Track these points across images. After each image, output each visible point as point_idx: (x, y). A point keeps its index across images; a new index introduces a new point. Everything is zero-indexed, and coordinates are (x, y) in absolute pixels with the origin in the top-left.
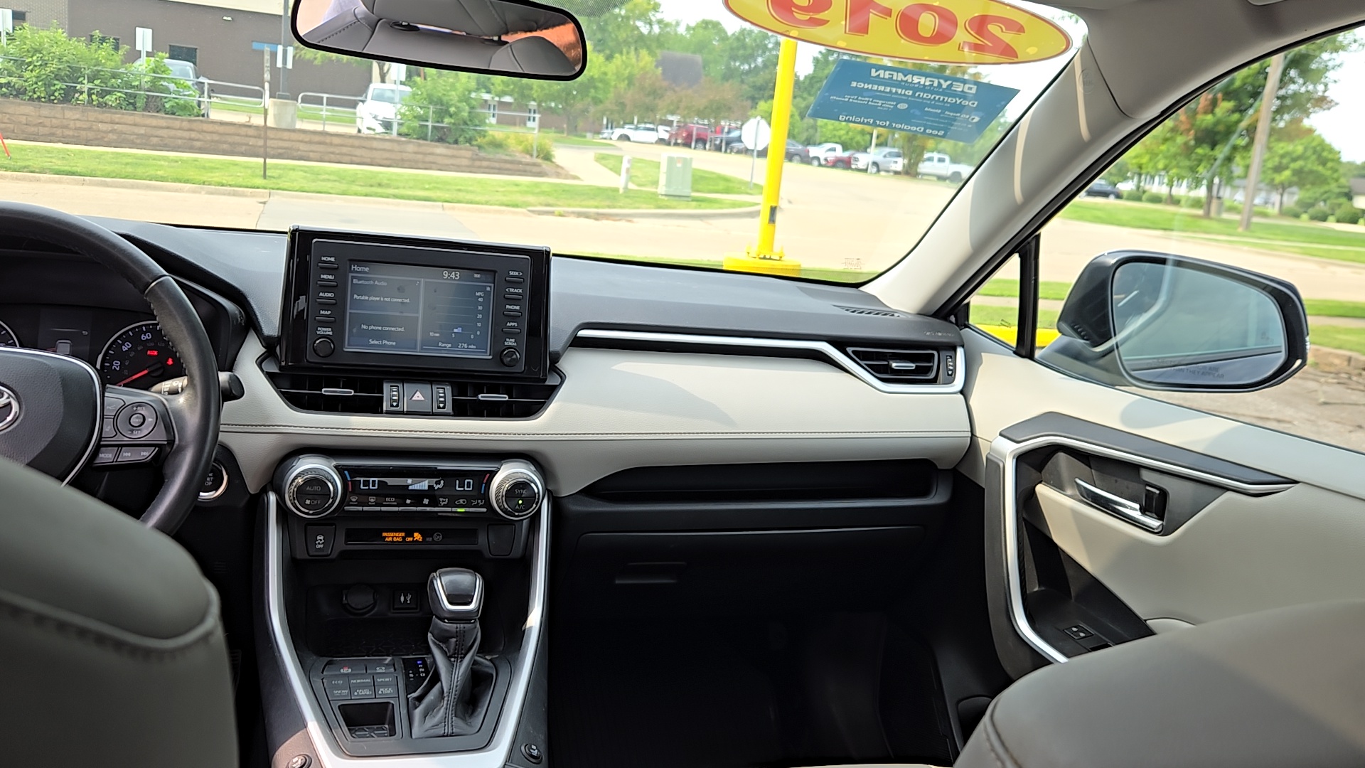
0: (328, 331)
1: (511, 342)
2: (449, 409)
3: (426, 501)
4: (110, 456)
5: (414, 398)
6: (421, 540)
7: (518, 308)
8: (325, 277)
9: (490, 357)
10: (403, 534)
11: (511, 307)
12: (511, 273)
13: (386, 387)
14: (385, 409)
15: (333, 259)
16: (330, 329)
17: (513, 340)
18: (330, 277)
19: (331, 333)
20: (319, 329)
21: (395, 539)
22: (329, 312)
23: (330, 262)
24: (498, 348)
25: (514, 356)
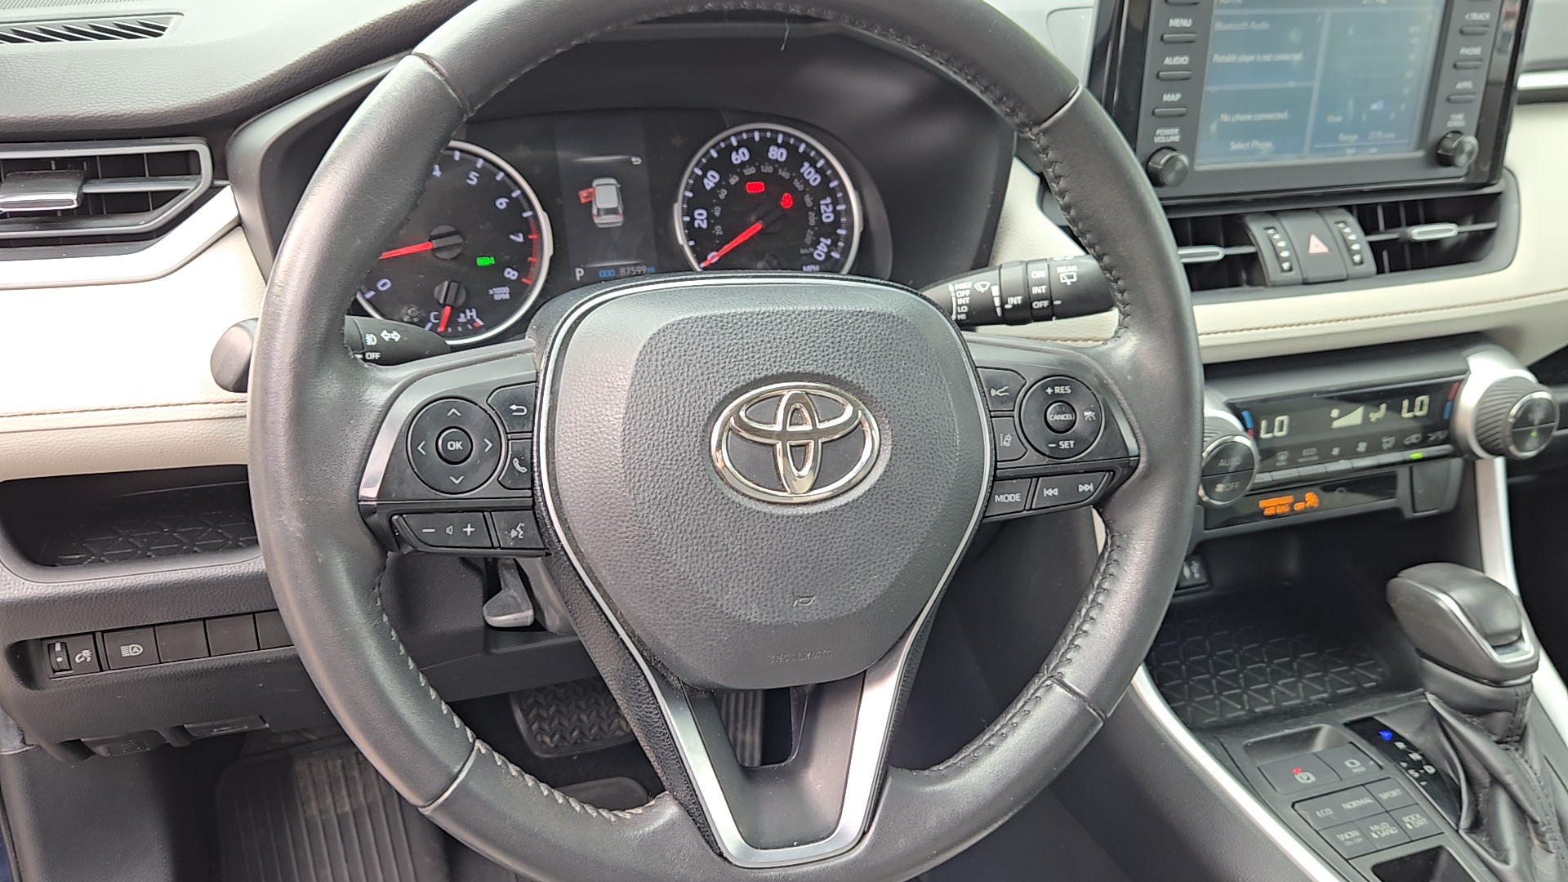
0: (1173, 134)
1: (1457, 121)
2: (1370, 265)
3: (1362, 447)
4: (1017, 497)
5: (1311, 251)
6: (1316, 505)
7: (1478, 52)
8: (1176, 22)
9: (1420, 154)
10: (1289, 499)
11: (1468, 51)
13: (1257, 232)
14: (1270, 278)
16: (1177, 131)
17: (1460, 117)
18: (1185, 24)
19: (1177, 138)
20: (1159, 132)
21: (1280, 511)
22: (1179, 96)
24: (1435, 134)
25: (1468, 148)
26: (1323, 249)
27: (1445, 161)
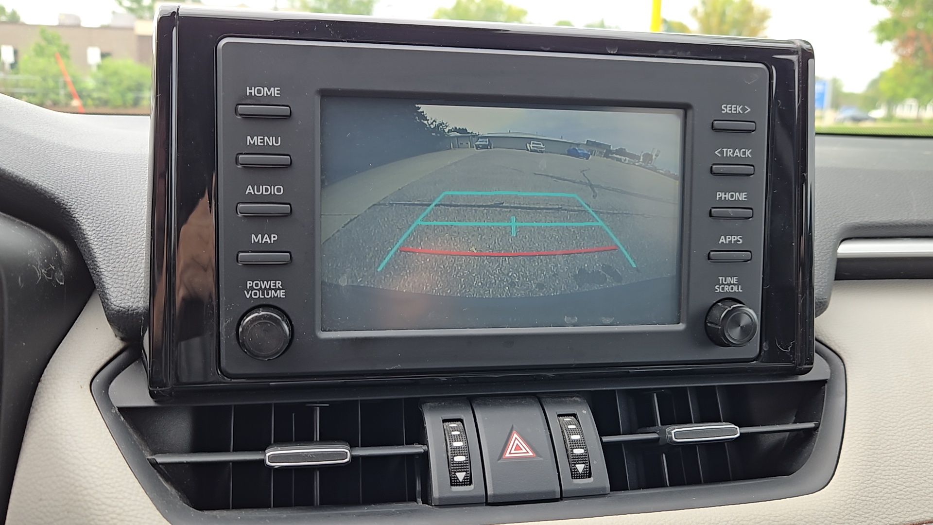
0: (275, 290)
1: (729, 285)
2: (601, 477)
5: (507, 455)
7: (742, 197)
8: (257, 140)
9: (681, 327)
11: (728, 196)
12: (727, 109)
13: (432, 422)
14: (436, 493)
15: (275, 92)
16: (279, 284)
17: (734, 280)
18: (271, 142)
19: (281, 294)
20: (249, 284)
22: (274, 237)
23: (268, 101)
24: (699, 301)
25: (745, 321)
26: (526, 451)
27: (717, 339)
